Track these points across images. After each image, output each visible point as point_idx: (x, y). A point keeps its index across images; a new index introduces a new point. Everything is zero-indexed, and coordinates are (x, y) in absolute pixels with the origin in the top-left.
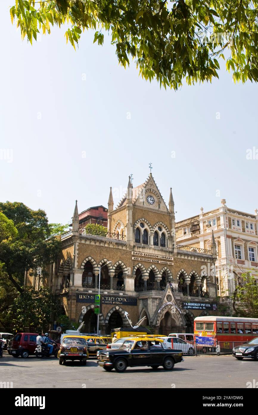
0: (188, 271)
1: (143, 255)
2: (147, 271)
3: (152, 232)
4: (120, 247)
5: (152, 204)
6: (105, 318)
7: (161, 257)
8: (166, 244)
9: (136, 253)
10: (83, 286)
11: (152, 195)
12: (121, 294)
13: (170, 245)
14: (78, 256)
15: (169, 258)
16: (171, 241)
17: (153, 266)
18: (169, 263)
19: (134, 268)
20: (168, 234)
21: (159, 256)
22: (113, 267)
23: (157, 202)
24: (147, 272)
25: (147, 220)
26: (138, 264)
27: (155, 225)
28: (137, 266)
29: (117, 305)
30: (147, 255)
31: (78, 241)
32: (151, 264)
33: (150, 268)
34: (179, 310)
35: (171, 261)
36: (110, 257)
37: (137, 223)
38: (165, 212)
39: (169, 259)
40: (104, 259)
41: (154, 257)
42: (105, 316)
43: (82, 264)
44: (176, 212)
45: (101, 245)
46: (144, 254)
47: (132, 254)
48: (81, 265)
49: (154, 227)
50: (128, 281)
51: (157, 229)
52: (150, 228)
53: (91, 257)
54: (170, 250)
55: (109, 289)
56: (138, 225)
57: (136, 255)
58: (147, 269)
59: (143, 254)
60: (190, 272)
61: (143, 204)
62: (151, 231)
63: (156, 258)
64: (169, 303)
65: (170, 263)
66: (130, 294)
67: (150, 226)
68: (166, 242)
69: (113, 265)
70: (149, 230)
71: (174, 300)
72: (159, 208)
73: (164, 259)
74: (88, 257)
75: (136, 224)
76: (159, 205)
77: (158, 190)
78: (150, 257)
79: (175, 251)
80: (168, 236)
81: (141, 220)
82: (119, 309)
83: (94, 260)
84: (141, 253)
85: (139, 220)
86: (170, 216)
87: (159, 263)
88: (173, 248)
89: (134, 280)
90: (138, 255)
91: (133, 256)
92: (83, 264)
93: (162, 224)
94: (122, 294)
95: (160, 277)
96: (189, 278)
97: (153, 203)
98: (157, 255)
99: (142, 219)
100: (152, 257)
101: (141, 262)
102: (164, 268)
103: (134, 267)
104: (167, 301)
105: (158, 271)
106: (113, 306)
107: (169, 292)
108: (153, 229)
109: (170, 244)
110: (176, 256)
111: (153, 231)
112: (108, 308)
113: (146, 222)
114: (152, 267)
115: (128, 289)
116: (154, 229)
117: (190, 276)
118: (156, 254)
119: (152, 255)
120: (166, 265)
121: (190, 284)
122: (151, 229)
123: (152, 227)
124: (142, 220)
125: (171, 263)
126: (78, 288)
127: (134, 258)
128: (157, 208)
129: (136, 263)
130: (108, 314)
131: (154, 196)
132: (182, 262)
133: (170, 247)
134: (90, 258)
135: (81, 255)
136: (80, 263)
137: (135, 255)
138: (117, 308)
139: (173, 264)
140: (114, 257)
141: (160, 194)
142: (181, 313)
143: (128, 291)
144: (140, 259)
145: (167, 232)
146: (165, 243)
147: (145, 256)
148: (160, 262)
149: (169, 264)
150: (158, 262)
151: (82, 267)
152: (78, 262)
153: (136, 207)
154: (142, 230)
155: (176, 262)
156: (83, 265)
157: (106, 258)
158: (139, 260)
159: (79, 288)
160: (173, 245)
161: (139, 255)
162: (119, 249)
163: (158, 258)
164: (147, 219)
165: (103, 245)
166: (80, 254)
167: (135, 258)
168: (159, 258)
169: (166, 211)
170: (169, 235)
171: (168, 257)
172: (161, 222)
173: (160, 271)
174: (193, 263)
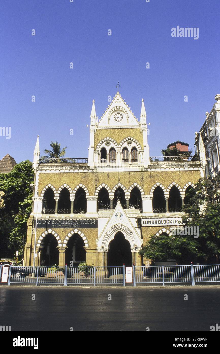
2: (112, 190)
3: (119, 149)
4: (81, 171)
5: (120, 121)
8: (138, 159)
10: (43, 212)
11: (120, 112)
14: (38, 185)
17: (120, 185)
19: (97, 189)
20: (139, 147)
22: (73, 191)
23: (126, 117)
24: (112, 192)
25: (112, 138)
27: (123, 142)
28: (100, 186)
29: (76, 228)
31: (39, 172)
33: (115, 187)
36: (70, 182)
37: (101, 144)
38: (134, 126)
40: (64, 184)
42: (62, 240)
43: (41, 192)
49: (121, 144)
51: (125, 145)
54: (142, 164)
55: (69, 213)
56: (103, 145)
60: (168, 185)
61: (109, 123)
62: (117, 148)
67: (116, 144)
69: (73, 189)
70: (115, 147)
72: (128, 122)
74: (47, 185)
75: (99, 144)
76: (128, 120)
79: (147, 164)
82: (78, 232)
83: (54, 187)
85: (103, 140)
86: (140, 128)
89: (96, 201)
92: (43, 192)
93: (131, 138)
95: (128, 195)
96: (168, 192)
99: (106, 138)
101: (104, 182)
102: (133, 184)
104: (116, 220)
105: (125, 189)
106: (71, 229)
107: (119, 210)
108: (120, 146)
112: (66, 231)
113: (111, 141)
114: (118, 186)
115: (90, 212)
117: (169, 189)
121: (169, 198)
122: (118, 146)
123: (119, 144)
128: (126, 124)
129: (99, 184)
130: (65, 237)
131: (122, 113)
132: (158, 175)
133: (142, 161)
134: (50, 185)
138: (76, 231)
140: (74, 182)
145: (138, 145)
146: (137, 157)
151: (42, 195)
152: (38, 190)
153: (99, 128)
154: (108, 148)
155: (149, 176)
157: (66, 183)
172: (129, 137)
173: (128, 189)
174: (172, 174)
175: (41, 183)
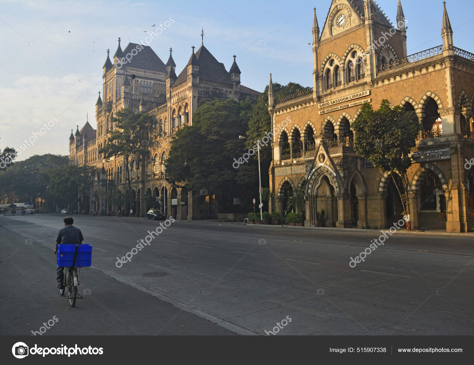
1: (330, 104)
2: (337, 123)
4: (308, 105)
5: (344, 24)
7: (351, 97)
9: (322, 104)
15: (363, 94)
17: (344, 114)
18: (362, 101)
21: (349, 96)
26: (326, 117)
28: (326, 120)
30: (334, 102)
31: (275, 114)
35: (366, 97)
36: (299, 121)
41: (343, 101)
46: (331, 102)
47: (319, 107)
48: (278, 138)
50: (317, 142)
51: (349, 57)
57: (323, 107)
58: (336, 120)
63: (346, 100)
65: (364, 100)
67: (339, 59)
69: (302, 127)
70: (339, 64)
73: (356, 98)
74: (282, 128)
78: (338, 103)
79: (370, 79)
87: (350, 106)
91: (320, 109)
100: (341, 102)
101: (329, 114)
105: (350, 119)
108: (342, 62)
118: (346, 95)
123: (341, 60)
125: (365, 100)
126: (276, 162)
127: (321, 112)
132: (386, 91)
134: (284, 128)
136: (277, 136)
139: (369, 101)
140: (303, 119)
147: (333, 104)
149: (363, 103)
150: (348, 106)
151: (279, 140)
154: (332, 69)
157: (296, 122)
158: (326, 112)
161: (326, 106)
162: (307, 107)
163: (347, 100)
165: (293, 110)
168: (349, 99)
171: (361, 93)
172: (351, 45)
173: (352, 118)
174: (405, 84)
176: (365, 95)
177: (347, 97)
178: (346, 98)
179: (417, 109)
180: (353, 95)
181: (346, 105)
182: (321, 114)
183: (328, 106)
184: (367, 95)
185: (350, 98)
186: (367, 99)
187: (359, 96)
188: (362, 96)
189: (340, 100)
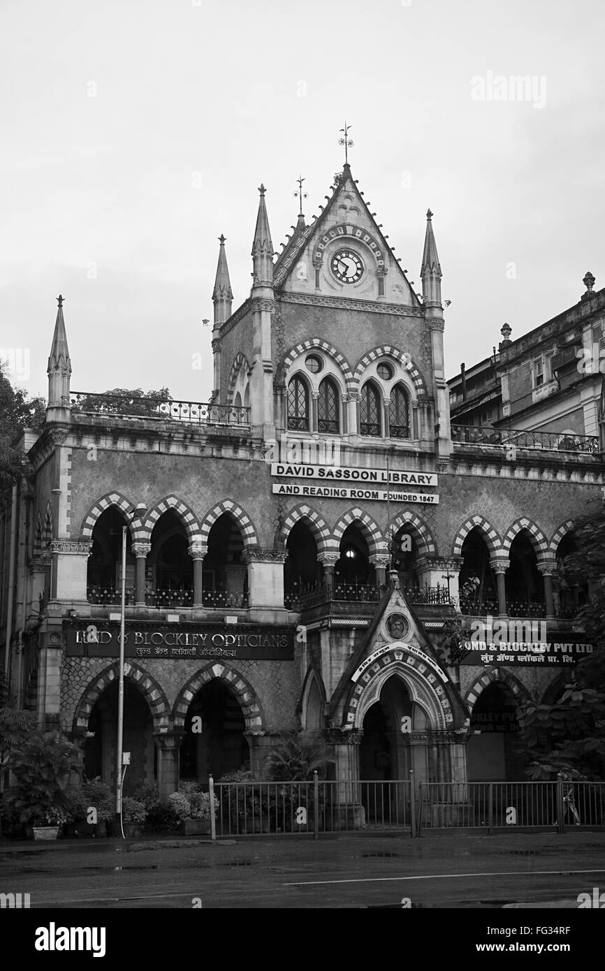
0: (499, 522)
1: (316, 475)
2: (332, 532)
3: (353, 385)
4: (227, 452)
5: (354, 281)
6: (172, 707)
7: (385, 477)
8: (411, 426)
9: (290, 468)
10: (92, 598)
11: (353, 247)
12: (232, 620)
13: (426, 428)
14: (69, 493)
15: (421, 479)
16: (429, 413)
17: (357, 513)
18: (418, 495)
19: (282, 524)
20: (416, 388)
21: (379, 473)
22: (200, 526)
23: (374, 271)
24: (332, 537)
25: (330, 345)
26: (297, 509)
27: (366, 360)
28: (295, 515)
29: (219, 659)
30: (330, 473)
31: (70, 441)
32: (349, 505)
33: (344, 521)
34: (437, 668)
35: (430, 489)
36: (191, 491)
37: (292, 359)
38: (402, 307)
39: (421, 483)
40: (168, 497)
41: (360, 479)
42: (171, 702)
43: (84, 520)
44: (449, 303)
45: (156, 448)
46: (321, 471)
47: (274, 472)
48: (84, 525)
49: (360, 367)
50: (260, 573)
51: (372, 372)
52: (344, 372)
53: (119, 495)
54: (426, 447)
55: (189, 603)
56: (299, 364)
57: (289, 475)
58: (332, 525)
59: (316, 469)
60: (507, 525)
61: (317, 285)
62: (347, 381)
63: (368, 480)
64: (394, 645)
65: (423, 495)
66: (265, 618)
67: (345, 366)
68: (411, 418)
69: (200, 516)
70: (340, 378)
71: (417, 634)
72: (381, 292)
73: (400, 482)
74: (106, 497)
75: (288, 361)
76: (381, 281)
77: (377, 228)
78: (342, 478)
79: (446, 449)
80: (418, 397)
81: (307, 344)
82: (225, 673)
83: (130, 504)
84: (306, 467)
85: (300, 348)
86: (423, 317)
87: (381, 497)
88: (437, 440)
89: (282, 567)
90: (295, 475)
91: (279, 479)
92: (91, 521)
93: (391, 352)
94: (236, 618)
95: (383, 552)
96: (505, 548)
97: (356, 278)
98: (369, 471)
99: (311, 340)
100: (351, 478)
101: (309, 498)
102: (400, 515)
103: (280, 518)
104: (388, 638)
105: (376, 531)
106: (200, 664)
107: (397, 604)
108: (356, 376)
109: (423, 425)
110: (449, 470)
111: (358, 381)
112: (184, 671)
113: (326, 353)
114: (353, 517)
115: (261, 602)
116: (360, 373)
117: (509, 539)
118: (368, 465)
119: (351, 470)
120: (409, 504)
121: (507, 570)
122: (349, 375)
123: (353, 369)
124: (312, 344)
125: (427, 496)
126: (70, 607)
127: (282, 489)
128: (373, 296)
129: (290, 505)
130: (182, 692)
131: (361, 252)
132: (476, 490)
133: (426, 437)
134: (114, 498)
135: (83, 490)
136: (79, 518)
137: (284, 474)
138: (217, 670)
139: (436, 500)
141: (383, 239)
142: (445, 680)
143: (260, 608)
144: (305, 490)
145: (413, 380)
146: (408, 423)
147: (324, 477)
148: (385, 495)
149: (418, 500)
150: (376, 495)
151: (88, 532)
152: (70, 514)
153: (286, 299)
154: (315, 380)
155: (450, 492)
156: (89, 526)
157: (176, 493)
158: (301, 493)
159: (74, 607)
160: (437, 428)
161: (300, 475)
162: (222, 458)
163: (373, 480)
164: (332, 341)
165: (162, 450)
166: (76, 487)
167: (285, 486)
168: (379, 479)
169: (405, 300)
170: (421, 391)
171: (416, 475)
172: (386, 345)
173: (383, 529)
174: (520, 490)
175: (81, 486)
176: (426, 484)
177: (374, 471)
178: (372, 473)
179: (546, 550)
180: (392, 473)
181: (371, 491)
182: (282, 492)
183: (305, 476)
184: (430, 484)
185: (383, 479)
186: (432, 496)
187: (409, 479)
188: (418, 483)
189: (350, 474)
